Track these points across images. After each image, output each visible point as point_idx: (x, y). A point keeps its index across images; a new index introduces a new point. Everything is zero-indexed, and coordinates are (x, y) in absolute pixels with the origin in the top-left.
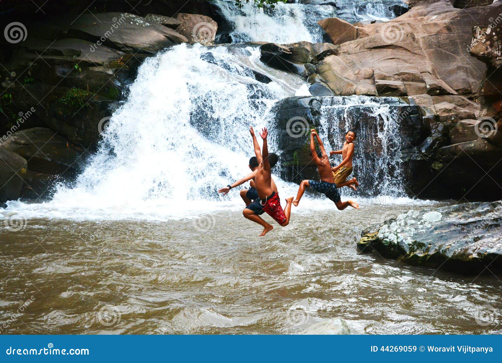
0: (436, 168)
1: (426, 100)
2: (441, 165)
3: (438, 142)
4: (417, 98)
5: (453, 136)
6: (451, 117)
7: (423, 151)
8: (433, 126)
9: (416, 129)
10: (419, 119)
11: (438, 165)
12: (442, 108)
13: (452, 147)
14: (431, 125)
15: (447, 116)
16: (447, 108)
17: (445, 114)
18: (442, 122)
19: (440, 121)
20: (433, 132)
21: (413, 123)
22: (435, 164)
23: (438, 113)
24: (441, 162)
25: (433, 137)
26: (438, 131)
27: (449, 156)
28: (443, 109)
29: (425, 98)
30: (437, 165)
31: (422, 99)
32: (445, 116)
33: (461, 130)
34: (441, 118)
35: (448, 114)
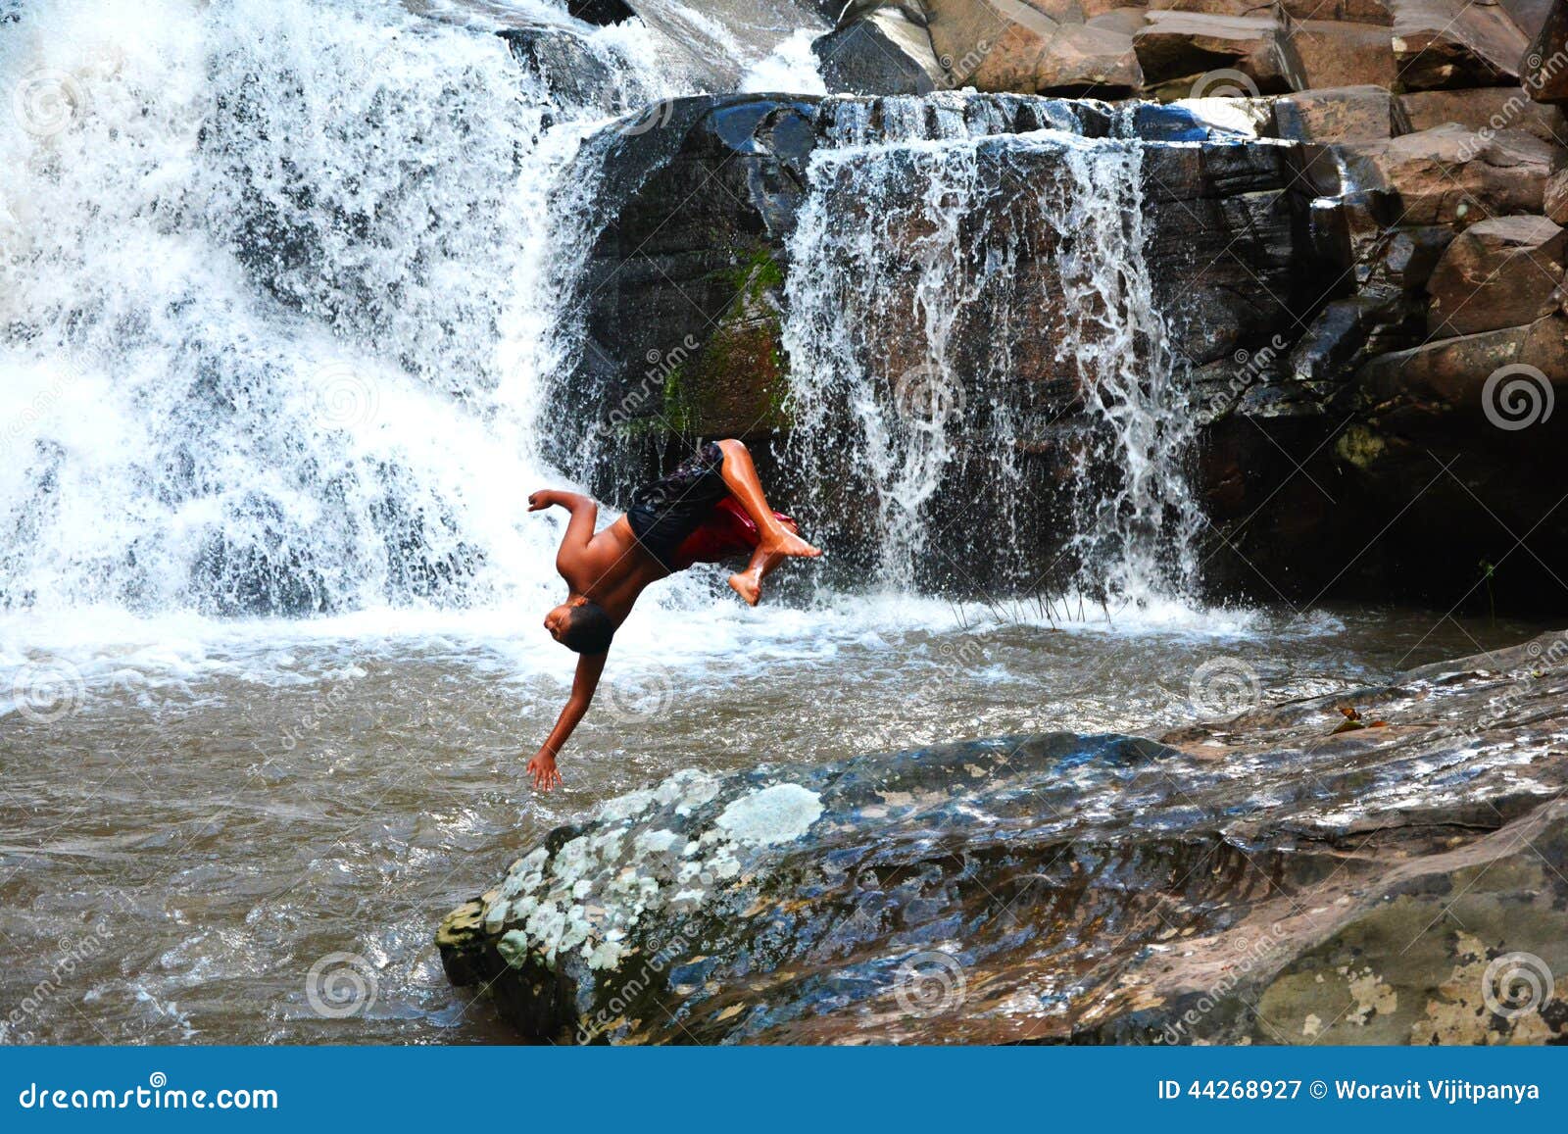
0: (1357, 460)
1: (1358, 114)
2: (1375, 445)
3: (1377, 329)
4: (1318, 104)
5: (1438, 302)
6: (1455, 202)
7: (1304, 372)
8: (1361, 248)
9: (1270, 263)
10: (1293, 210)
11: (1364, 441)
12: (1419, 154)
13: (1416, 355)
14: (1356, 239)
15: (1442, 197)
16: (1445, 155)
17: (1433, 189)
18: (1410, 225)
19: (1404, 223)
20: (1364, 278)
21: (1255, 233)
22: (1351, 438)
23: (1397, 183)
24: (1374, 432)
25: (1364, 300)
26: (1388, 272)
27: (1405, 401)
28: (1422, 160)
29: (1355, 104)
30: (1359, 447)
31: (1343, 107)
32: (1429, 197)
33: (1469, 274)
34: (1410, 207)
35: (1445, 188)
